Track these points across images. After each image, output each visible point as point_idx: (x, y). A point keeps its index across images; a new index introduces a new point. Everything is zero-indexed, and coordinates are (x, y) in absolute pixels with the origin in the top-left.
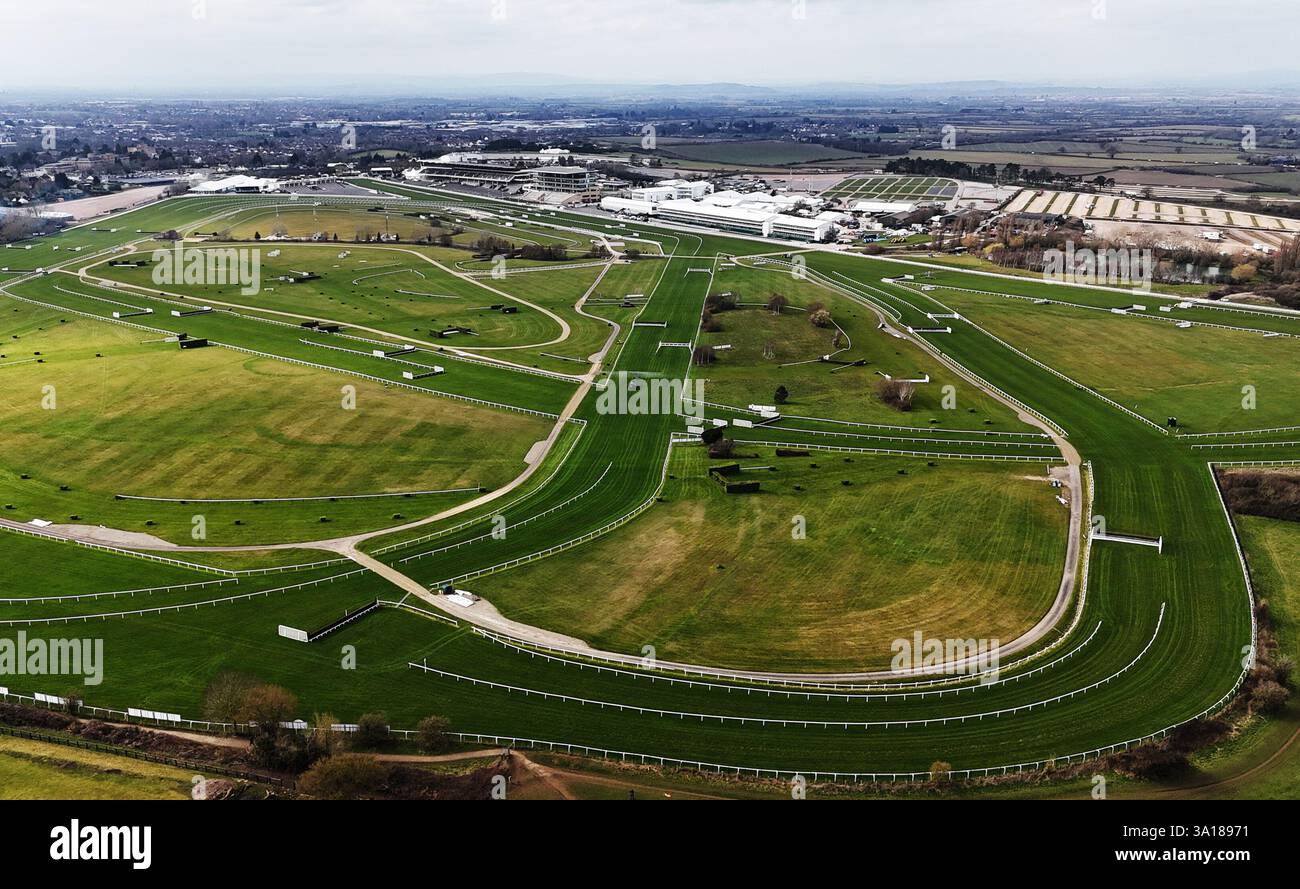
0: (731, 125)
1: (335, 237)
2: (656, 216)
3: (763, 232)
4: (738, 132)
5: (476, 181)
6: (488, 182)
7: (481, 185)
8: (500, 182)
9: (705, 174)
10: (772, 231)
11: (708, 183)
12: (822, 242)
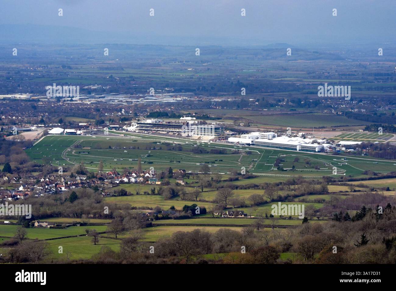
0: (288, 102)
1: (138, 148)
2: (253, 145)
3: (297, 149)
4: (293, 107)
5: (166, 131)
6: (172, 131)
7: (168, 133)
8: (178, 132)
9: (272, 130)
10: (300, 148)
11: (274, 133)
12: (318, 152)
